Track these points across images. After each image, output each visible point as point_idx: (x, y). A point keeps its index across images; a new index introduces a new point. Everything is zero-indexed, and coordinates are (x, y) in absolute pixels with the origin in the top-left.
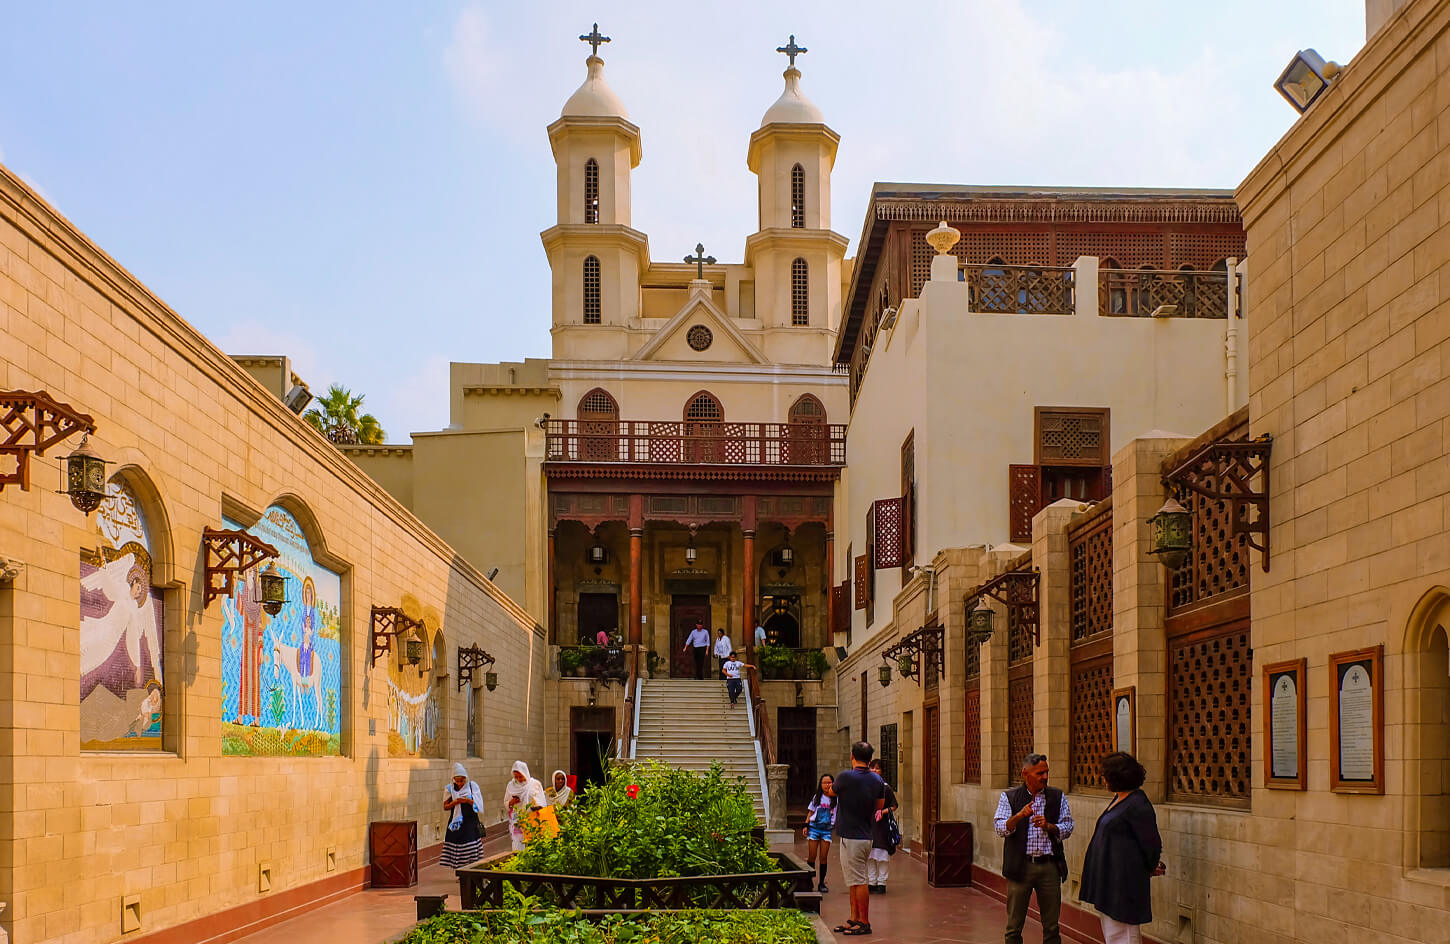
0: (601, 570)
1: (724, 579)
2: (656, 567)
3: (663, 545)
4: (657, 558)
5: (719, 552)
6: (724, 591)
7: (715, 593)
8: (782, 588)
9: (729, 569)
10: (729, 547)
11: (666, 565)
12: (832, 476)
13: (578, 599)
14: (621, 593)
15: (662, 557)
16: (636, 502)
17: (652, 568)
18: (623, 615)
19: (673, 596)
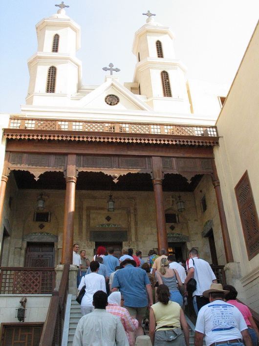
0: (44, 226)
1: (133, 231)
2: (84, 223)
3: (89, 209)
4: (84, 217)
5: (129, 213)
6: (133, 239)
7: (126, 240)
8: (174, 237)
9: (136, 224)
10: (135, 209)
11: (92, 221)
12: (213, 143)
13: (25, 245)
14: (57, 241)
15: (88, 216)
16: (72, 159)
17: (81, 224)
18: (58, 256)
19: (96, 243)
